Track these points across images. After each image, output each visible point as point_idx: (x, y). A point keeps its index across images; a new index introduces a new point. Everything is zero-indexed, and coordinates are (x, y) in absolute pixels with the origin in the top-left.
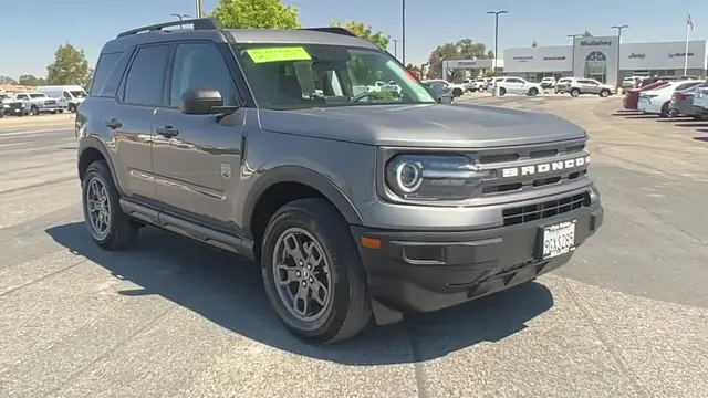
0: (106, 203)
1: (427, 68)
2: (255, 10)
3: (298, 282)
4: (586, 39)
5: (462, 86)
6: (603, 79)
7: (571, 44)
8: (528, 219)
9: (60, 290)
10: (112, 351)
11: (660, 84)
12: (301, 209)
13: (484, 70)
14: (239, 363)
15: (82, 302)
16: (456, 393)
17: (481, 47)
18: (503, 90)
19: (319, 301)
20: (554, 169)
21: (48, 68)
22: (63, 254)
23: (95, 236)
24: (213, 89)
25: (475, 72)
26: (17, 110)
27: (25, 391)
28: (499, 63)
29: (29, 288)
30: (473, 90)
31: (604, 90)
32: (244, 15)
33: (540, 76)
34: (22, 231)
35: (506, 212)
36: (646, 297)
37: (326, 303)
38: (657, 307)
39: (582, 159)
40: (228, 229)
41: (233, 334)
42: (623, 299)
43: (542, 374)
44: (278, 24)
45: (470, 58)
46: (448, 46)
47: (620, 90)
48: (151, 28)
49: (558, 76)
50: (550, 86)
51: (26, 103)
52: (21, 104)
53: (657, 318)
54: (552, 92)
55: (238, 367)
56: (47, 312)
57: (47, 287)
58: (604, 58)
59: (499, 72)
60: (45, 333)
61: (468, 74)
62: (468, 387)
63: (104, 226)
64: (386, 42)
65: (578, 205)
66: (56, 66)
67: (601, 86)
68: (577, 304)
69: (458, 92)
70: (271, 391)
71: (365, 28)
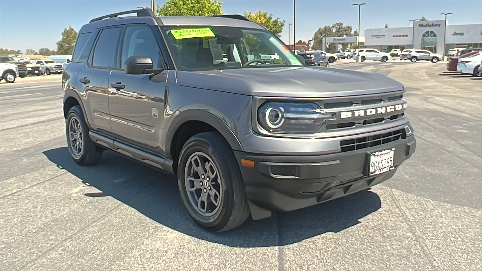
0: (81, 134)
1: (312, 43)
2: (192, 3)
3: (201, 190)
4: (422, 23)
5: (335, 55)
6: (434, 50)
7: (412, 25)
8: (359, 147)
9: (46, 193)
10: (75, 234)
11: (473, 53)
12: (203, 140)
13: (351, 44)
14: (159, 245)
15: (61, 201)
16: (305, 268)
17: (349, 28)
18: (363, 58)
19: (214, 202)
20: (379, 112)
21: (57, 44)
22: (52, 168)
23: (73, 156)
24: (147, 57)
25: (345, 45)
26: (37, 72)
27: (15, 260)
28: (361, 39)
29: (26, 191)
30: (343, 58)
31: (434, 57)
32: (185, 7)
33: (390, 48)
34: (27, 152)
35: (342, 142)
36: (448, 203)
37: (219, 204)
38: (455, 210)
39: (400, 106)
40: (156, 152)
41: (157, 224)
42: (431, 204)
43: (366, 256)
44: (208, 13)
45: (341, 35)
46: (326, 28)
47: (446, 58)
48: (110, 16)
49: (402, 48)
50: (397, 55)
51: (42, 67)
52: (39, 67)
53: (453, 217)
54: (398, 59)
55: (158, 247)
56: (37, 207)
57: (39, 191)
58: (435, 36)
59: (362, 45)
60: (32, 222)
61: (340, 47)
62: (313, 264)
63: (80, 150)
64: (282, 25)
65: (397, 138)
66: (62, 42)
67: (433, 55)
68: (398, 207)
69: (332, 59)
70: (178, 264)
71: (268, 16)
